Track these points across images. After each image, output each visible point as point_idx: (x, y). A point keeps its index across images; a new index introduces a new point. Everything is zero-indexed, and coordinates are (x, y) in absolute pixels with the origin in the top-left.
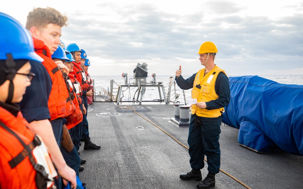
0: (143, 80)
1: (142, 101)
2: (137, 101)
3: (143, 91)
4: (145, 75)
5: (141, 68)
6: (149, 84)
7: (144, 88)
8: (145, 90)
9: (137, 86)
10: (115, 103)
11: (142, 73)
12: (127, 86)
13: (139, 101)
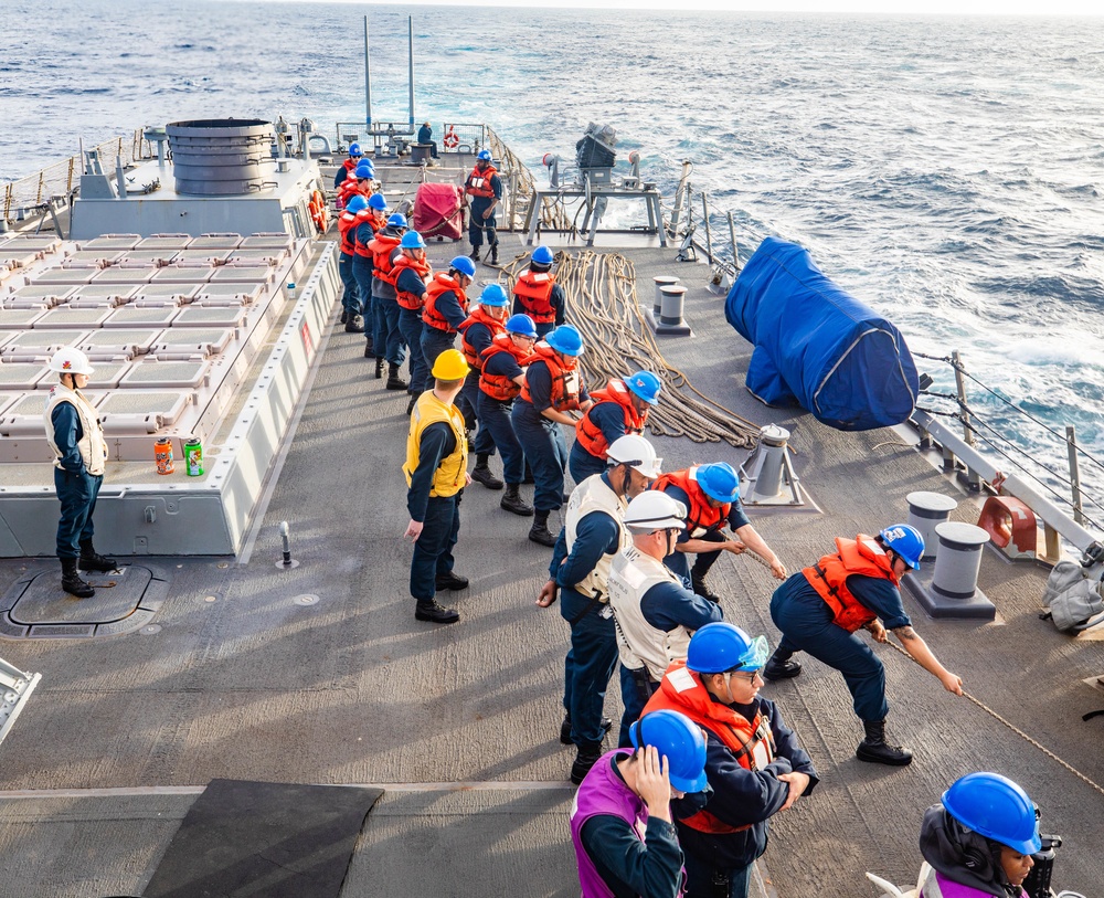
0: (602, 175)
1: (598, 231)
2: (584, 231)
3: (601, 209)
4: (607, 160)
5: (597, 140)
6: (617, 191)
7: (603, 200)
8: (603, 206)
9: (583, 194)
10: (521, 236)
11: (600, 155)
12: (556, 194)
13: (588, 231)
